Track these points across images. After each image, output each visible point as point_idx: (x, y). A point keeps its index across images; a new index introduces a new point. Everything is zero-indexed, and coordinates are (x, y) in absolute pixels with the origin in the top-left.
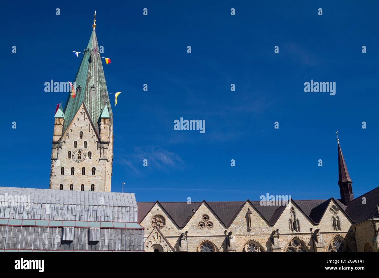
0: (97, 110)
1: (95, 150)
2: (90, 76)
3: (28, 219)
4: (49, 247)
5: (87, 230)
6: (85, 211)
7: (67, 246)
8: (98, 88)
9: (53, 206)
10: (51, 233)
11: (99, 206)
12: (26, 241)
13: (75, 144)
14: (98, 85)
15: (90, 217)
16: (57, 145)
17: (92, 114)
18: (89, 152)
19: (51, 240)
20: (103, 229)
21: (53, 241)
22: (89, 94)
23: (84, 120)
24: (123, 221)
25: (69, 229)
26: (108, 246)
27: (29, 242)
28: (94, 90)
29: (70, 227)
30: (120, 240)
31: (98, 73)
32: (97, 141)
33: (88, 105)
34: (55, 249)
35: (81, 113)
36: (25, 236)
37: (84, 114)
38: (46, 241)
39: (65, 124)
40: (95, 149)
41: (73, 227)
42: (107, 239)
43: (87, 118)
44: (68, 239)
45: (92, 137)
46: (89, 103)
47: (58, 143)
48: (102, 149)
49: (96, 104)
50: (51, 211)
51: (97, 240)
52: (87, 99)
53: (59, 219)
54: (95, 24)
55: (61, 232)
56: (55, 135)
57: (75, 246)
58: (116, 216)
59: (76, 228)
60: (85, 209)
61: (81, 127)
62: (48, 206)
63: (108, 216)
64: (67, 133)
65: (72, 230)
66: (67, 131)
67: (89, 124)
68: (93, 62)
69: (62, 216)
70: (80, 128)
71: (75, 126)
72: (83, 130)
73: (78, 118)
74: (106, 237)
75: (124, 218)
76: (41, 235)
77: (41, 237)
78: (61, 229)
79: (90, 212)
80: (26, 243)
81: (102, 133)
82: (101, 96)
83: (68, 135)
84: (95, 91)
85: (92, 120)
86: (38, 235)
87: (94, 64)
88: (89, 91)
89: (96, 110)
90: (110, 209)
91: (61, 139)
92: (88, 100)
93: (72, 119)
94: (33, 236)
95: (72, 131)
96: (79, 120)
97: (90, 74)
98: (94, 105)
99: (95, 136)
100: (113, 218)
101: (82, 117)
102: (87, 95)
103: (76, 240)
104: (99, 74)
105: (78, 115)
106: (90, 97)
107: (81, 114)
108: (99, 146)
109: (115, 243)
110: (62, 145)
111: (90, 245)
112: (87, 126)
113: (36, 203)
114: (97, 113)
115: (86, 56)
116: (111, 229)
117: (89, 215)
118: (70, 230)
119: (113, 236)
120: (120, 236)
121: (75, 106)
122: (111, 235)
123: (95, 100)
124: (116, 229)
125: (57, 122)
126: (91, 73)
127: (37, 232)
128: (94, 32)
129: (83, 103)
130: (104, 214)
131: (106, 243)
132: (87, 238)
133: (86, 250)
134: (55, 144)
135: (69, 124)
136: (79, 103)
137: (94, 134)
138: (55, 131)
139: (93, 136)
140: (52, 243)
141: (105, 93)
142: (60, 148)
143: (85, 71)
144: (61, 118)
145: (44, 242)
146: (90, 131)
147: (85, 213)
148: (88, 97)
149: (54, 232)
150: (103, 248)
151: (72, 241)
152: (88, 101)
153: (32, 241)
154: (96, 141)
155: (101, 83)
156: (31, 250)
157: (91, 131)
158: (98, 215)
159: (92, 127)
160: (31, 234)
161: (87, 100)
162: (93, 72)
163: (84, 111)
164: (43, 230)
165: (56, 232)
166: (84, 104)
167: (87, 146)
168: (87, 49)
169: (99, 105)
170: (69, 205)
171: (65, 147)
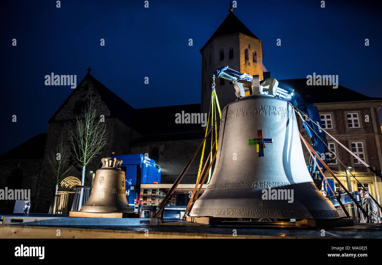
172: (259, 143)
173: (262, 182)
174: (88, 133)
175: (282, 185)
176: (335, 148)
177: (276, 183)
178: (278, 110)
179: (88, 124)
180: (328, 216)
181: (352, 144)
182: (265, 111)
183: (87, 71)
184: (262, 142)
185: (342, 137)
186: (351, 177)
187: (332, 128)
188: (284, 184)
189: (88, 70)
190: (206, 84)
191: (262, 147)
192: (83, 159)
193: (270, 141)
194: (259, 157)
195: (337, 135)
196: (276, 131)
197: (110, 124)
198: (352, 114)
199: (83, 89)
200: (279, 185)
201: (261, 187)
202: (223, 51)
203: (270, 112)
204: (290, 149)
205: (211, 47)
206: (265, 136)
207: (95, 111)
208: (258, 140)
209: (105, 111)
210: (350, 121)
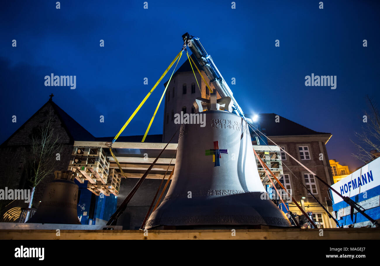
172: (215, 153)
173: (218, 190)
174: (42, 152)
175: (237, 192)
176: (289, 179)
177: (231, 191)
178: (233, 123)
179: (44, 143)
180: (281, 224)
181: (305, 175)
182: (221, 125)
183: (50, 98)
184: (218, 153)
185: (296, 168)
186: (305, 207)
187: (286, 159)
188: (238, 192)
189: (50, 96)
190: (168, 116)
191: (218, 157)
192: (33, 180)
193: (225, 151)
194: (215, 166)
195: (291, 167)
196: (231, 143)
197: (68, 151)
198: (303, 147)
199: (43, 114)
200: (234, 193)
201: (217, 195)
202: (186, 86)
203: (226, 125)
204: (244, 160)
205: (175, 81)
206: (221, 147)
207: (53, 130)
208: (214, 150)
209: (64, 137)
210: (302, 153)
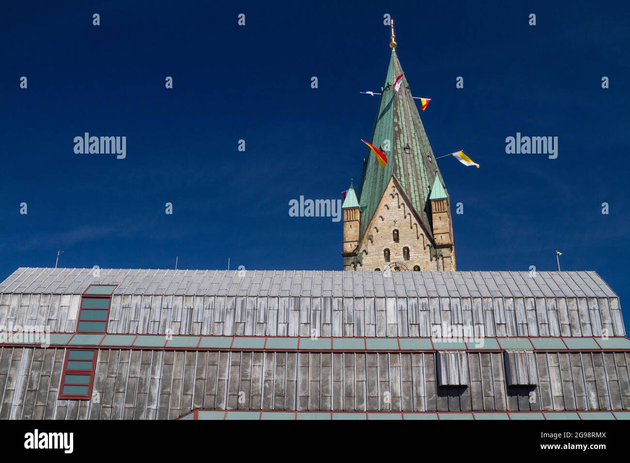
0: (421, 187)
1: (427, 262)
2: (399, 128)
3: (344, 336)
4: (408, 403)
5: (500, 357)
6: (484, 312)
7: (453, 400)
8: (417, 149)
9: (402, 302)
10: (409, 368)
11: (519, 300)
12: (346, 388)
13: (387, 255)
14: (415, 143)
15: (500, 328)
16: (352, 259)
17: (413, 196)
18: (416, 266)
19: (410, 385)
20: (541, 355)
21: (414, 388)
22: (401, 160)
23: (399, 207)
24: (588, 333)
25: (453, 355)
26: (561, 398)
27: (354, 392)
28: (409, 153)
29: (456, 350)
30: (590, 381)
31: (411, 123)
32: (428, 245)
33: (403, 179)
34: (423, 409)
35: (391, 195)
36: (343, 376)
37: (396, 196)
38: (398, 388)
39: (363, 219)
40: (427, 260)
41: (462, 350)
42: (555, 379)
43: (403, 204)
44: (454, 382)
45: (418, 238)
46: (403, 176)
47: (353, 254)
48: (441, 258)
49: (417, 178)
50: (400, 316)
51: (531, 383)
52: (400, 169)
53: (421, 335)
54: (394, 42)
55: (432, 363)
56: (347, 241)
57: (474, 400)
58: (567, 322)
59: (470, 353)
60: (485, 308)
61: (395, 221)
62: (391, 303)
63: (547, 322)
64: (369, 234)
65: (461, 358)
66: (368, 230)
67: (410, 214)
68: (401, 105)
69: (428, 325)
70: (393, 223)
71: (383, 220)
72: (398, 226)
73: (386, 205)
74: (553, 373)
75: (588, 326)
76: (383, 372)
77: (383, 380)
78: (431, 357)
79: (497, 313)
80: (349, 395)
81: (437, 229)
82: (423, 163)
83: (371, 238)
84: (412, 155)
85: (414, 206)
86: (375, 373)
87: (402, 109)
88: (400, 156)
89: (419, 189)
90: (548, 305)
91: (358, 248)
92: (402, 170)
93: (374, 209)
94: (362, 377)
95: (377, 231)
96: (388, 209)
97: (399, 125)
98: (414, 179)
99: (422, 234)
100: (561, 329)
101: (394, 203)
102: (399, 162)
103: (473, 384)
104: (414, 125)
105: (387, 199)
106: (403, 165)
107: (391, 197)
108: (433, 253)
109: (580, 390)
110: (362, 258)
111: (515, 397)
112: (405, 217)
113: (361, 298)
114: (422, 193)
115: (385, 97)
116: (563, 352)
117: (497, 321)
118: (456, 358)
119: (570, 371)
120: (589, 371)
121: (378, 185)
122: (565, 370)
123: (413, 170)
124: (575, 352)
125: (349, 217)
126: (400, 123)
127: (373, 365)
128: (394, 54)
129: (393, 176)
130: (534, 319)
131: (556, 389)
132: (502, 378)
133: (505, 409)
134: (349, 258)
135: (371, 217)
136: (385, 179)
137: (421, 231)
138: (346, 234)
139: (419, 235)
140: (415, 395)
141: (430, 158)
142: (358, 265)
143: (388, 121)
144: (354, 208)
145: (393, 390)
146: (411, 228)
147: (484, 318)
148: (401, 165)
149: (414, 365)
150: (549, 404)
151: (465, 387)
152: (402, 173)
153: (363, 390)
154: (425, 245)
155: (420, 139)
156: (362, 412)
157: (414, 227)
158: (519, 322)
159: (416, 218)
160: (359, 372)
161: (400, 172)
162: (404, 123)
163: (397, 191)
164: (386, 360)
165: (421, 365)
166: (394, 178)
167: (410, 255)
168: (386, 85)
169: (423, 179)
170: (443, 299)
171: (367, 262)
